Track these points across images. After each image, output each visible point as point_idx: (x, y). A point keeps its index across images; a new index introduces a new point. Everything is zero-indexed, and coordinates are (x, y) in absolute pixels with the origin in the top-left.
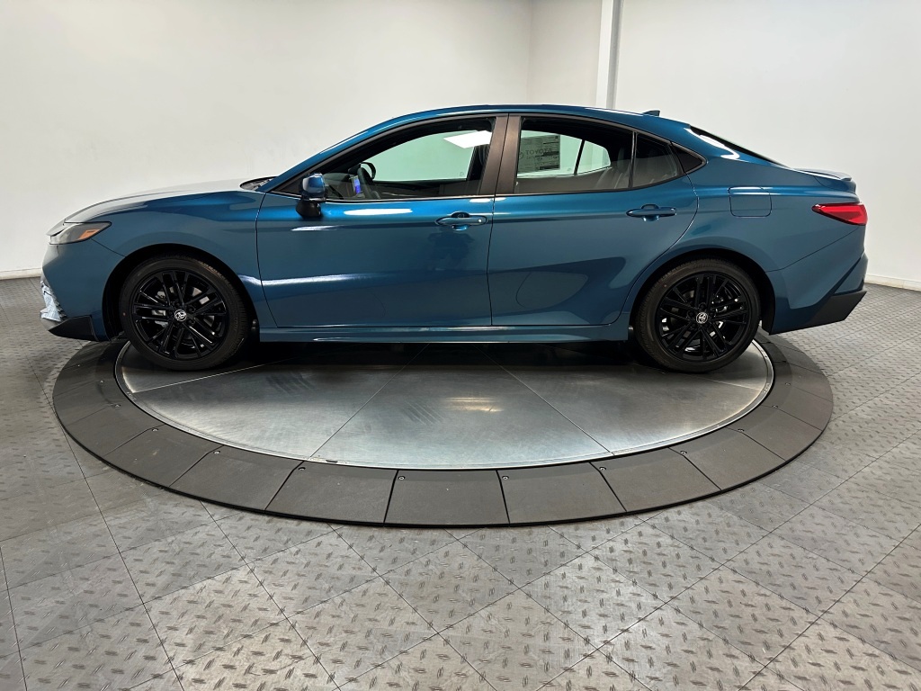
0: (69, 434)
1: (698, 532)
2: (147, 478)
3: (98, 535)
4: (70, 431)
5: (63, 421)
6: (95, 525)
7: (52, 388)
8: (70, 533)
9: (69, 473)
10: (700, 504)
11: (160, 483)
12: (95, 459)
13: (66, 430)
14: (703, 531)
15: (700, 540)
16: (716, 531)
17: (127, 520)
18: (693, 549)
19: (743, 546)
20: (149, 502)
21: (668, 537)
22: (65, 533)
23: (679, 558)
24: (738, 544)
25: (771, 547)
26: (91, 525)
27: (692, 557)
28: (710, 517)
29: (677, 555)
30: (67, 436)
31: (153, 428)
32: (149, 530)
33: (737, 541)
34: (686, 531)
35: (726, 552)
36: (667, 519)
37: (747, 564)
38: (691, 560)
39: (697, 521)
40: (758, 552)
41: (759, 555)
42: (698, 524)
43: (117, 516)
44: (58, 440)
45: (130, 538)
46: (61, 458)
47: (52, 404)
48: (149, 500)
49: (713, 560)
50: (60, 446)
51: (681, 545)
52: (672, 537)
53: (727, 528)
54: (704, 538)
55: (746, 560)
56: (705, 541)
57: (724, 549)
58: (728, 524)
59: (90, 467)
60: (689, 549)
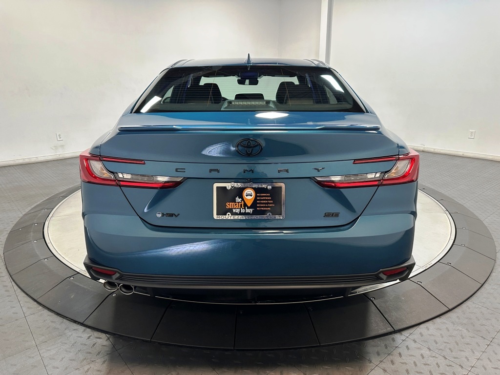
0: (14, 281)
1: (445, 344)
2: (68, 316)
3: (35, 366)
4: (14, 279)
5: (10, 271)
6: (33, 357)
7: (3, 246)
8: (15, 365)
9: (14, 313)
10: (438, 320)
11: (76, 320)
12: (31, 301)
13: (12, 279)
14: (448, 343)
15: (448, 350)
16: (456, 342)
17: (55, 352)
18: (446, 358)
19: (478, 354)
20: (70, 336)
21: (427, 349)
22: (12, 365)
23: (439, 367)
24: (474, 353)
25: (496, 354)
26: (30, 357)
27: (448, 366)
28: (448, 330)
29: (437, 364)
30: (13, 283)
31: (70, 277)
32: (71, 360)
33: (472, 350)
34: (437, 343)
35: (468, 360)
36: (421, 334)
37: (485, 369)
38: (448, 368)
39: (441, 334)
40: (489, 359)
41: (491, 361)
42: (442, 337)
43: (49, 348)
44: (6, 286)
45: (58, 368)
46: (9, 301)
47: (3, 258)
48: (70, 334)
49: (462, 367)
50: (8, 291)
51: (437, 356)
52: (430, 349)
53: (462, 340)
54: (450, 349)
55: (483, 366)
56: (452, 351)
57: (466, 357)
58: (462, 336)
59: (28, 308)
60: (443, 358)
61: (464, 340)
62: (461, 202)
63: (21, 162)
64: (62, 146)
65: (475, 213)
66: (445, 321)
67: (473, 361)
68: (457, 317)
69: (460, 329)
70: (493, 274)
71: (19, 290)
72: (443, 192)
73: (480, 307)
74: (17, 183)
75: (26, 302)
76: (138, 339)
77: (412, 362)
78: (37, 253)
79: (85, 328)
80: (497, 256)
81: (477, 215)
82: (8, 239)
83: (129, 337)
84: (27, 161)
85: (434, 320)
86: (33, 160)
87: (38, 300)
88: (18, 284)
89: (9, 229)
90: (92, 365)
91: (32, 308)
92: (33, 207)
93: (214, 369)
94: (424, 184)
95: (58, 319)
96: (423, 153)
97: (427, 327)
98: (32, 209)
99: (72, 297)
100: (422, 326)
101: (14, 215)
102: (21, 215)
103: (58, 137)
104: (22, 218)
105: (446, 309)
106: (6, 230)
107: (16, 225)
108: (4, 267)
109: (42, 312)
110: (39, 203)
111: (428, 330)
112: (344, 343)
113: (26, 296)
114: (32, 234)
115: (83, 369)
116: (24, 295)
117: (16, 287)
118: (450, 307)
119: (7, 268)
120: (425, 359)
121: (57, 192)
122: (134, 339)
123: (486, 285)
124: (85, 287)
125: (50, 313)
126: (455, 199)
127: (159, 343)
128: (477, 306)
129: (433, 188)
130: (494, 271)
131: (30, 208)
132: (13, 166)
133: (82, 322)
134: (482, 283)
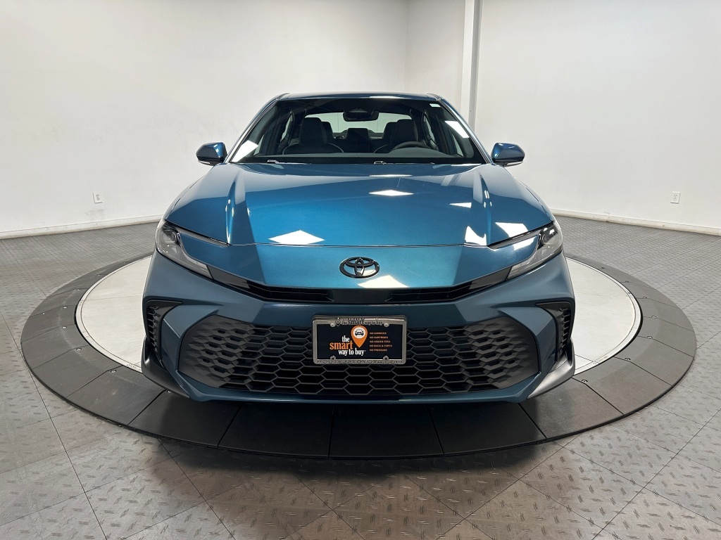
0: (35, 375)
1: (614, 456)
2: (108, 417)
3: (64, 475)
4: (36, 373)
5: (30, 364)
6: (61, 465)
7: (21, 334)
8: (38, 473)
9: (35, 414)
10: (607, 428)
11: (119, 421)
12: (59, 400)
13: (33, 373)
14: (618, 455)
15: (617, 464)
16: (629, 454)
17: (90, 459)
18: (613, 472)
19: (657, 468)
20: (110, 440)
21: (588, 461)
22: (33, 473)
23: (603, 482)
24: (651, 466)
25: (682, 468)
26: (57, 465)
27: (614, 481)
28: (620, 440)
29: (601, 479)
30: (34, 378)
31: (111, 370)
32: (111, 468)
33: (649, 463)
34: (602, 455)
35: (643, 475)
36: (582, 444)
37: (665, 485)
38: (614, 484)
39: (609, 445)
40: (671, 474)
41: (673, 476)
42: (611, 447)
43: (82, 455)
44: (26, 382)
45: (94, 477)
46: (29, 400)
47: (20, 348)
48: (110, 438)
49: (634, 483)
50: (28, 388)
51: (602, 469)
52: (592, 462)
53: (637, 451)
54: (620, 462)
55: (663, 482)
56: (622, 464)
57: (641, 472)
58: (637, 446)
59: (55, 407)
60: (609, 472)
61: (641, 451)
62: (655, 286)
63: (44, 231)
64: (102, 211)
65: (672, 299)
66: (616, 429)
67: (649, 476)
68: (634, 424)
69: (637, 438)
70: (690, 374)
71: (43, 387)
72: (630, 273)
73: (667, 413)
74: (38, 259)
75: (52, 401)
76: (200, 445)
77: (567, 476)
78: (67, 341)
79: (130, 431)
80: (697, 353)
81: (675, 301)
82: (26, 325)
83: (189, 443)
84: (52, 230)
85: (602, 428)
86: (60, 230)
87: (67, 398)
88: (41, 379)
89: (28, 313)
90: (140, 475)
91: (59, 408)
92: (60, 287)
93: (301, 481)
94: (604, 263)
95: (94, 421)
96: (607, 224)
97: (591, 436)
98: (60, 289)
99: (114, 394)
100: (584, 434)
101: (36, 296)
102: (44, 298)
103: (96, 198)
104: (45, 300)
105: (619, 415)
106: (24, 315)
107: (38, 309)
108: (22, 360)
109: (72, 413)
110: (68, 282)
111: (592, 439)
112: (477, 452)
113: (51, 393)
114: (59, 319)
115: (128, 478)
116: (49, 392)
117: (38, 383)
118: (625, 412)
119: (26, 361)
120: (585, 473)
121: (94, 270)
122: (196, 444)
123: (678, 388)
124: (131, 382)
125: (84, 414)
126: (646, 282)
127: (229, 450)
128: (663, 412)
129: (616, 267)
130: (691, 370)
131: (56, 289)
132: (32, 237)
133: (126, 423)
134: (672, 384)
